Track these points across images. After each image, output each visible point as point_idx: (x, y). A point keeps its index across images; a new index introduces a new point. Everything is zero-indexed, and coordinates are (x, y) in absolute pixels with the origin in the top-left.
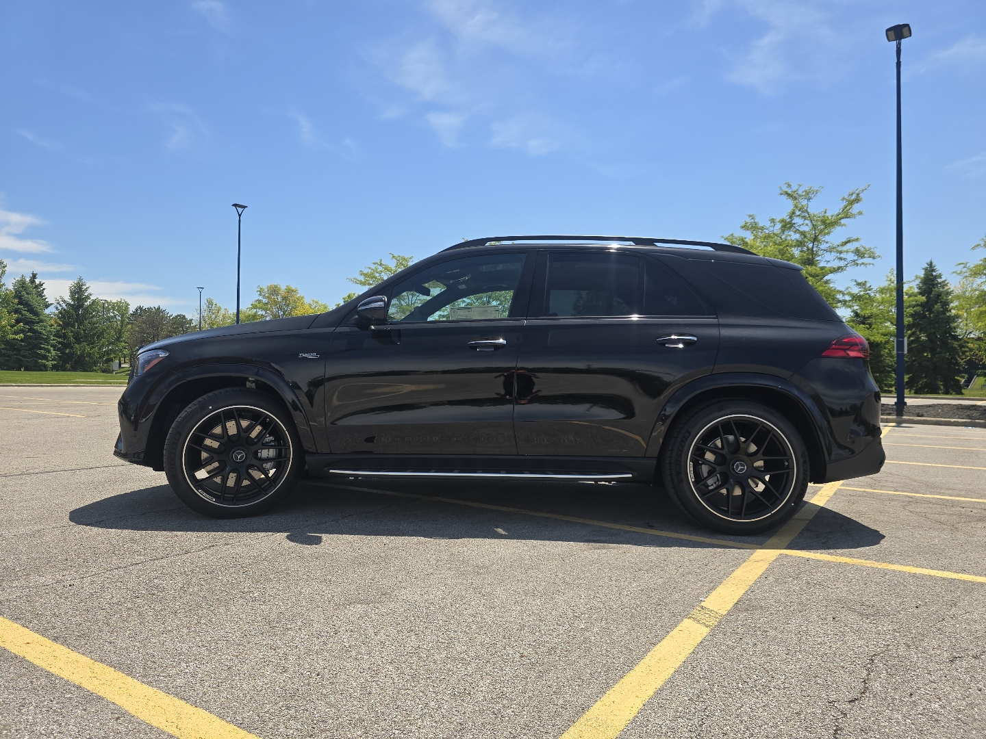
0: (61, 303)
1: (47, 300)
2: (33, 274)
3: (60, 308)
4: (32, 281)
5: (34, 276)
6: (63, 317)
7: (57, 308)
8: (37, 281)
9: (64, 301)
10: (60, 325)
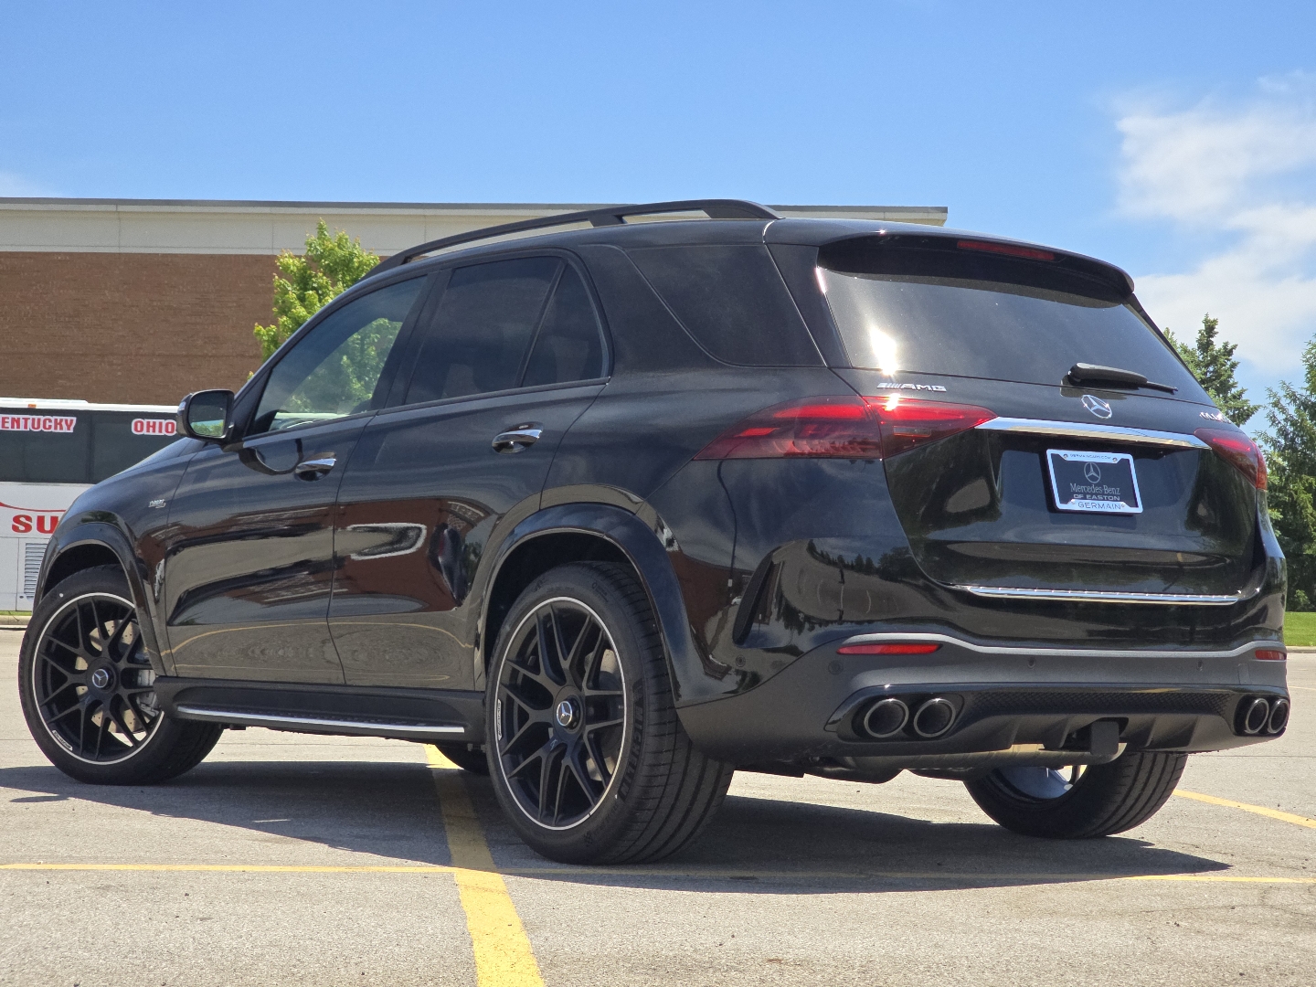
0: (1284, 402)
1: (1244, 397)
2: (1206, 321)
3: (1281, 417)
4: (1205, 345)
5: (1210, 329)
6: (1291, 446)
7: (1273, 420)
8: (1218, 343)
9: (1293, 397)
10: (1280, 470)
